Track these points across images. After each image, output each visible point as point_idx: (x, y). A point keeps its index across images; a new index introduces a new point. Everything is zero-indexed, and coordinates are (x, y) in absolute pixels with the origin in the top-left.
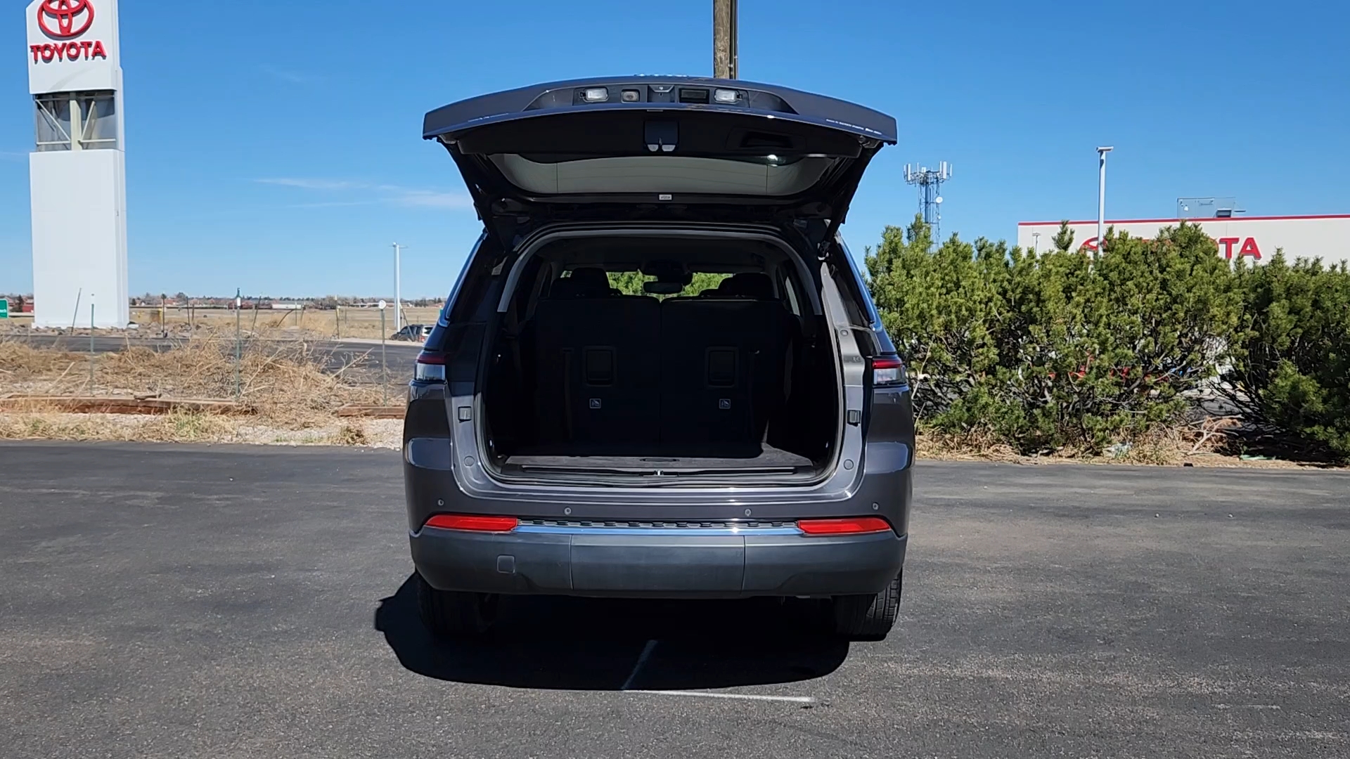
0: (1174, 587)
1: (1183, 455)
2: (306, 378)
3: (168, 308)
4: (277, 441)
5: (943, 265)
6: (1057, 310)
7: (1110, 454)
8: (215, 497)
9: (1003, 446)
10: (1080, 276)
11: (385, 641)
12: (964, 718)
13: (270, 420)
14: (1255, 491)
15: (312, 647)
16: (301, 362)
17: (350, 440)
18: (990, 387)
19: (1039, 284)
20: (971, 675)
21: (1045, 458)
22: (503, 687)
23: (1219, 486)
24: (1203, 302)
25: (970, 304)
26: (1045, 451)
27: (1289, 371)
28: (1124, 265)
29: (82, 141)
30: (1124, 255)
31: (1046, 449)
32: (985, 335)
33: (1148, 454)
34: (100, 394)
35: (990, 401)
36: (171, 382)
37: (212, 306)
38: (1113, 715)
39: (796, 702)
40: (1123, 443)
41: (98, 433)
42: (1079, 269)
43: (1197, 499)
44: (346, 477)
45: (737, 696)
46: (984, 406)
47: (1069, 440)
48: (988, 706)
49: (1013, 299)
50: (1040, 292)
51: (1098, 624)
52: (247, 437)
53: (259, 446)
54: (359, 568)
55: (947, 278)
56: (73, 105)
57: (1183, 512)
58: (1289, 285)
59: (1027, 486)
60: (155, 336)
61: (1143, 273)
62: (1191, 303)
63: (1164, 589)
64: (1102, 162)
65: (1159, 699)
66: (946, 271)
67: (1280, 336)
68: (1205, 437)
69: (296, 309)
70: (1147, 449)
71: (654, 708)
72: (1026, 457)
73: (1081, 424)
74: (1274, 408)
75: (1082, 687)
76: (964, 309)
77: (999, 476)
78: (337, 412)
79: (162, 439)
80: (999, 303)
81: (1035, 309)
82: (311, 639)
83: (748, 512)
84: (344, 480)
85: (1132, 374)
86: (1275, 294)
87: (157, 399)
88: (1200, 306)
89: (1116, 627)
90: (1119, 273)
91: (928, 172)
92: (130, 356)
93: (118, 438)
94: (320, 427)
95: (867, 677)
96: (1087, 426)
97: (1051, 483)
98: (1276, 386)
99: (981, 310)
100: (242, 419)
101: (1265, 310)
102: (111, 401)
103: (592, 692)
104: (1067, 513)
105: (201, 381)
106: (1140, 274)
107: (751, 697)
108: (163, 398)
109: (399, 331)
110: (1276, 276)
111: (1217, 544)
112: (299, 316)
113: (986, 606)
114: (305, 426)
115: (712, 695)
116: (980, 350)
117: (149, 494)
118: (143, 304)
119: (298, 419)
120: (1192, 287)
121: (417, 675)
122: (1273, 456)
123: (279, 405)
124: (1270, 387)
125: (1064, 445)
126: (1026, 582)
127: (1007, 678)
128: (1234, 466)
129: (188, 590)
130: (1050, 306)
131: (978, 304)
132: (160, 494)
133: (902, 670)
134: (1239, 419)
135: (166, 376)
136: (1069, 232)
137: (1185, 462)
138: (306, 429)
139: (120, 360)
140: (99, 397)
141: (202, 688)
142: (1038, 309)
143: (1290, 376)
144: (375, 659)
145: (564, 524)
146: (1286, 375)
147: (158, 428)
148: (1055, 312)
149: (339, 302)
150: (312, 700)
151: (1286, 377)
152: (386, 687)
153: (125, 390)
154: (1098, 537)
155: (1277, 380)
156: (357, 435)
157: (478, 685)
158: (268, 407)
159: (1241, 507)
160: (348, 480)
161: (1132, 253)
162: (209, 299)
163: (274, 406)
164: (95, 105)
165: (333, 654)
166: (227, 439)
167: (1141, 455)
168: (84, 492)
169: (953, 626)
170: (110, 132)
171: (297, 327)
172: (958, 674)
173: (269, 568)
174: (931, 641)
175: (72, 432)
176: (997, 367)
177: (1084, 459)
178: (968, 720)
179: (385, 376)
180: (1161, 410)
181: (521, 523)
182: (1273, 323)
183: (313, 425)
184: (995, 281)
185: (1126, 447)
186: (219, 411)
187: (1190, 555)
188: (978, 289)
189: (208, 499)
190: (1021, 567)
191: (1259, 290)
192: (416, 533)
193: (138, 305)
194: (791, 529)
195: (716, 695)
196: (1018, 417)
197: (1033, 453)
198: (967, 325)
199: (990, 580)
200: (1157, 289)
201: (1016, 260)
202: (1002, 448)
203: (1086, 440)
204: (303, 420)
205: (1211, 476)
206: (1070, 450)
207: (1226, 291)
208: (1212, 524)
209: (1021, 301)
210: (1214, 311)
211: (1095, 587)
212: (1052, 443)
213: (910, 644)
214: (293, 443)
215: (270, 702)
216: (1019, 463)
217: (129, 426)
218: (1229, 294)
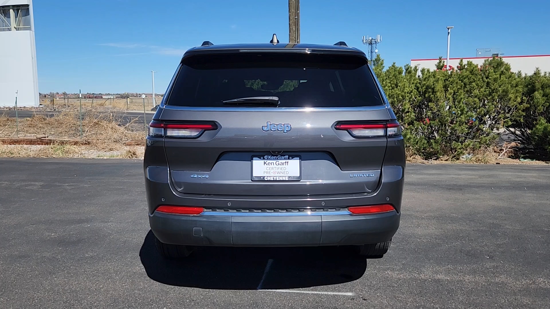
0: (512, 225)
1: (495, 159)
2: (112, 128)
3: (59, 98)
4: (98, 157)
5: (390, 77)
6: (441, 96)
7: (463, 159)
8: (67, 184)
9: (417, 156)
10: (450, 81)
11: (140, 262)
12: (432, 304)
13: (96, 147)
14: (532, 176)
15: (104, 266)
16: (110, 121)
17: (130, 156)
18: (411, 130)
19: (434, 85)
20: (429, 278)
21: (435, 161)
22: (198, 289)
23: (515, 173)
24: (506, 92)
25: (403, 94)
26: (435, 158)
27: (543, 122)
28: (470, 76)
29: (16, 27)
30: (470, 71)
31: (435, 157)
32: (410, 107)
33: (481, 159)
34: (21, 136)
35: (411, 136)
36: (53, 130)
37: (78, 97)
38: (507, 301)
39: (345, 295)
40: (469, 154)
41: (19, 154)
42: (450, 78)
43: (507, 180)
44: (127, 174)
45: (315, 292)
46: (409, 139)
47: (445, 153)
48: (443, 297)
49: (421, 91)
50: (434, 88)
51: (483, 247)
52: (85, 155)
53: (90, 159)
54: (130, 220)
55: (392, 82)
56: (11, 11)
57: (503, 187)
58: (543, 84)
59: (430, 174)
60: (50, 110)
61: (479, 79)
62: (500, 92)
63: (507, 227)
64: (449, 33)
65: (526, 291)
66: (391, 79)
67: (538, 106)
68: (505, 151)
69: (110, 98)
70: (480, 156)
71: (274, 300)
72: (427, 161)
73: (451, 146)
74: (536, 138)
75: (486, 284)
76: (400, 96)
77: (417, 170)
78: (125, 143)
79: (47, 156)
80: (415, 93)
81: (431, 96)
82: (103, 262)
83: (323, 204)
84: (126, 175)
85: (474, 124)
86: (537, 88)
87: (47, 138)
88: (504, 93)
89: (492, 249)
90: (468, 79)
91: (372, 39)
92: (36, 119)
93: (28, 156)
94: (118, 150)
95: (379, 280)
96: (453, 147)
97: (441, 173)
98: (537, 128)
99: (408, 96)
100: (83, 147)
101: (531, 95)
102: (26, 139)
103: (243, 291)
104: (451, 188)
105: (66, 130)
106: (478, 80)
107: (323, 293)
108: (50, 138)
109: (154, 107)
110: (537, 80)
111: (523, 202)
112: (112, 101)
113: (427, 237)
114: (111, 150)
115: (302, 292)
116: (407, 114)
117: (37, 183)
118: (49, 97)
119: (108, 146)
120: (501, 86)
121: (155, 282)
122: (534, 159)
123: (99, 141)
124: (534, 129)
125: (443, 155)
126: (442, 224)
127: (448, 279)
128: (518, 164)
129: (47, 234)
130: (438, 94)
131: (406, 93)
132: (42, 183)
133: (395, 275)
134: (519, 143)
135: (51, 128)
136: (442, 62)
137: (497, 162)
138: (111, 151)
139: (32, 121)
140: (21, 138)
141: (46, 291)
142: (433, 96)
143: (543, 124)
144: (134, 272)
145: (228, 211)
146: (541, 123)
147: (46, 151)
148: (440, 97)
149: (130, 95)
150: (101, 297)
151: (541, 124)
152: (139, 290)
153: (33, 134)
154: (469, 199)
155: (537, 126)
156: (133, 154)
157: (185, 288)
158: (95, 141)
159: (528, 184)
160: (128, 175)
161: (474, 70)
162: (76, 94)
163: (97, 141)
164: (21, 11)
165: (114, 270)
166: (76, 156)
167: (477, 159)
168: (7, 183)
169: (414, 249)
170: (28, 23)
171: (111, 106)
172: (423, 277)
173: (87, 221)
174: (405, 258)
175: (8, 154)
176: (415, 121)
177: (452, 161)
178: (434, 306)
179: (146, 127)
180: (486, 140)
181: (205, 210)
182: (536, 101)
183: (114, 149)
184: (413, 83)
185: (471, 156)
186: (73, 144)
187: (513, 208)
188: (406, 87)
189: (64, 186)
190: (438, 216)
191: (529, 86)
192: (152, 214)
193: (47, 97)
194: (346, 212)
195: (305, 292)
196: (424, 143)
197: (430, 159)
198: (401, 103)
199: (426, 223)
200: (485, 87)
201: (423, 74)
202: (416, 157)
203: (452, 153)
204: (110, 147)
205: (510, 169)
206: (446, 157)
207: (515, 87)
208: (518, 193)
209: (425, 93)
210: (510, 95)
211: (475, 226)
212: (438, 154)
213: (396, 260)
214: (105, 158)
215: (79, 299)
216: (424, 163)
217: (34, 150)
218: (516, 88)
